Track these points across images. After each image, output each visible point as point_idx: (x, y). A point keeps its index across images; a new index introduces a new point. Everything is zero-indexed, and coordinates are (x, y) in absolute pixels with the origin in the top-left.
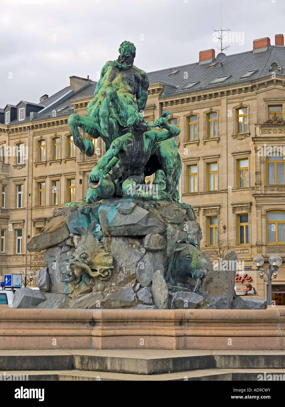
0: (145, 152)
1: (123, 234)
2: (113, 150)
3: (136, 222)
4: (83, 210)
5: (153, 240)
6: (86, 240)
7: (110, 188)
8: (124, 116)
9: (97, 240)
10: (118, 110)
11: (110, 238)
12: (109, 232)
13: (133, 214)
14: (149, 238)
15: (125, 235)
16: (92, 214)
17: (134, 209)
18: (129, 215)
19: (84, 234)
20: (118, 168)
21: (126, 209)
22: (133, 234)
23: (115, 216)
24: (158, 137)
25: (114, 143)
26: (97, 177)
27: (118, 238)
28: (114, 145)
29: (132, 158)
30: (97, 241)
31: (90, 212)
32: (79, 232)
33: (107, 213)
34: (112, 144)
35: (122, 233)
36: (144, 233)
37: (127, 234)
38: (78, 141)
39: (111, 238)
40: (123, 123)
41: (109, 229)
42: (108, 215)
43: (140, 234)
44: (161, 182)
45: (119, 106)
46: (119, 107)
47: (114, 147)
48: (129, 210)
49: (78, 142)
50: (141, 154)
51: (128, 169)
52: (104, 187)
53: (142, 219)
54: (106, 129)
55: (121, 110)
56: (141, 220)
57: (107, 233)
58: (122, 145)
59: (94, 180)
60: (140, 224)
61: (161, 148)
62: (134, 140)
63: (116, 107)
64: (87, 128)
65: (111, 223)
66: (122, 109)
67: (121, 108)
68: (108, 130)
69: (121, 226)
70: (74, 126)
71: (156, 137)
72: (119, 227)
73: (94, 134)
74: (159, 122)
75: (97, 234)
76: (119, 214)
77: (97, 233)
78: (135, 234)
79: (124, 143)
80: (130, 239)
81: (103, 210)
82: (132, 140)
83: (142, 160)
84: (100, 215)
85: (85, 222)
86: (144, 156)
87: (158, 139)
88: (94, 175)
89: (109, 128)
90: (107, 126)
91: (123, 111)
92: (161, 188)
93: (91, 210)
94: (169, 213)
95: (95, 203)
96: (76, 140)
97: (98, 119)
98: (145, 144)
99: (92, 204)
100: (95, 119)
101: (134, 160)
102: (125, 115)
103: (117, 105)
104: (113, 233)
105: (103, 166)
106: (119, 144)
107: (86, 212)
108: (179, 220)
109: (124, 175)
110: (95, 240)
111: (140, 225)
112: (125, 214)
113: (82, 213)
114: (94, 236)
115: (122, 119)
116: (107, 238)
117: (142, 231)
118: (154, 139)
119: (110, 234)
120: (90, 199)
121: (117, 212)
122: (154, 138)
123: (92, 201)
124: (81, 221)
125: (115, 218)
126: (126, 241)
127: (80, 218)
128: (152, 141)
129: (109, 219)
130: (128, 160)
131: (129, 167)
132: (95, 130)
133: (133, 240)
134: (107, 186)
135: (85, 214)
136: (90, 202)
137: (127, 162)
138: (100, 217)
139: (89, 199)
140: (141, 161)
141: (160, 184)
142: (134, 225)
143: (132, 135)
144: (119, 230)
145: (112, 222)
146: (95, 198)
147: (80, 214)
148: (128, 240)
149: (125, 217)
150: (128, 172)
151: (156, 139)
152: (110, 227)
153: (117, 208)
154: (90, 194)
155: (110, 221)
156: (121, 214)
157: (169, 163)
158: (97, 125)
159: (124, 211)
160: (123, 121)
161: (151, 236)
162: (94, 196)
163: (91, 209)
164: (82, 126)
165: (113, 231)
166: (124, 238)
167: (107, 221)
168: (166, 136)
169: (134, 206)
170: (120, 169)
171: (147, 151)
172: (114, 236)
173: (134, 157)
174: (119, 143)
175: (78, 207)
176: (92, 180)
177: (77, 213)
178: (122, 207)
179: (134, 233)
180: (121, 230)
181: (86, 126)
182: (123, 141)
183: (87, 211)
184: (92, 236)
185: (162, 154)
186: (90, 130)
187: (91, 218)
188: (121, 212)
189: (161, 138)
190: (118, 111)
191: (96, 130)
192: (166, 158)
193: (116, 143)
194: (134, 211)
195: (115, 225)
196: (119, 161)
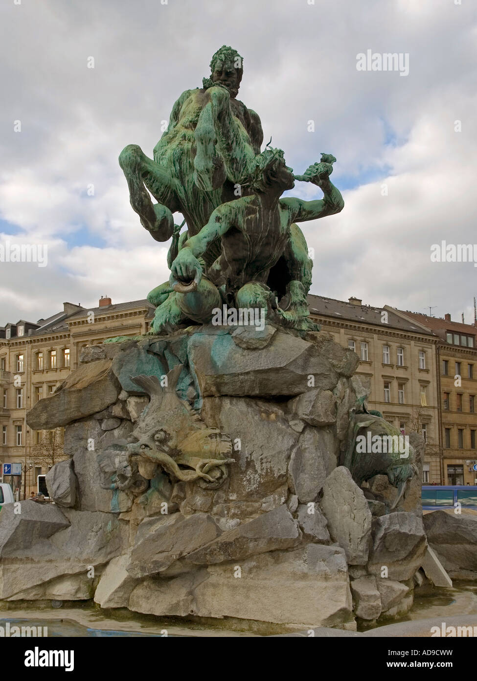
0: (281, 234)
1: (249, 390)
2: (218, 224)
3: (282, 366)
4: (150, 345)
5: (321, 404)
6: (161, 404)
7: (215, 298)
8: (238, 159)
9: (186, 404)
10: (230, 142)
11: (217, 400)
12: (218, 386)
13: (272, 348)
14: (313, 398)
15: (253, 393)
16: (171, 352)
17: (273, 338)
18: (264, 350)
19: (156, 393)
20: (218, 271)
21: (259, 339)
22: (270, 392)
23: (230, 353)
24: (304, 210)
25: (219, 211)
26: (191, 268)
27: (235, 399)
28: (219, 215)
29: (254, 244)
30: (187, 406)
31: (165, 349)
32: (145, 389)
33: (210, 348)
34: (215, 214)
35: (247, 388)
36: (296, 390)
37: (257, 392)
38: (141, 201)
39: (221, 401)
40: (236, 173)
41: (218, 380)
42: (212, 352)
43: (285, 392)
44: (302, 301)
45: (232, 134)
46: (232, 137)
47: (218, 219)
48: (266, 340)
49: (142, 202)
50: (274, 238)
51: (240, 271)
52: (204, 293)
53: (297, 358)
54: (208, 170)
55: (235, 143)
56: (294, 360)
57: (214, 389)
58: (236, 216)
59: (185, 275)
60: (292, 368)
61: (293, 245)
62: (260, 208)
63: (226, 135)
64: (158, 184)
65: (221, 367)
66: (237, 141)
67: (235, 138)
68: (212, 175)
69: (248, 373)
70: (133, 168)
71: (300, 209)
72: (242, 374)
73: (169, 201)
74: (317, 169)
75: (184, 393)
76: (240, 350)
77: (183, 390)
78: (274, 392)
79: (241, 212)
80: (260, 403)
81: (200, 343)
82: (257, 208)
83: (274, 251)
84: (193, 351)
85: (154, 368)
86: (279, 244)
87: (304, 213)
88: (184, 264)
89: (216, 169)
90: (211, 164)
91: (237, 148)
92: (303, 312)
93: (168, 346)
94: (334, 354)
95: (176, 333)
97: (181, 168)
98: (281, 219)
99: (168, 336)
100: (173, 168)
101: (258, 250)
102: (240, 158)
103: (228, 131)
104: (225, 390)
105: (199, 252)
106: (231, 213)
107: (157, 349)
108: (351, 369)
109: (232, 284)
110: (182, 405)
111: (292, 372)
112: (255, 349)
113: (148, 351)
114: (179, 396)
115: (235, 166)
116: (210, 399)
117: (292, 384)
118: (297, 212)
119: (219, 391)
120: (164, 324)
121: (234, 346)
122: (298, 210)
123: (169, 329)
124: (147, 368)
125: (229, 358)
126: (254, 405)
127: (144, 361)
128: (293, 215)
129: (216, 359)
130: (246, 250)
131: (245, 266)
132: (171, 193)
133: (267, 404)
134: (209, 292)
135: (155, 354)
136: (163, 332)
137: (241, 254)
138: (191, 357)
139: (162, 325)
140: (271, 256)
141: (301, 305)
142: (277, 370)
143: (257, 198)
144: (242, 383)
145: (224, 365)
146: (173, 323)
147: (143, 354)
148: (257, 405)
149: (255, 354)
150: (240, 277)
151: (300, 213)
152: (221, 376)
153: (236, 337)
154: (164, 317)
155: (219, 364)
156: (244, 349)
157: (306, 273)
158: (177, 182)
159: (254, 342)
160: (237, 170)
161: (318, 394)
162: (172, 320)
163: (168, 343)
164: (149, 176)
165: (226, 384)
166: (248, 400)
167: (213, 365)
168: (321, 209)
169: (274, 331)
170: (221, 273)
171: (285, 233)
172: (226, 396)
173: (260, 242)
174: (231, 210)
175: (138, 341)
176: (179, 274)
177: (136, 351)
178: (246, 334)
179: (273, 389)
180: (247, 380)
181: (156, 179)
182: (239, 208)
183: (160, 348)
184: (174, 396)
185: (295, 256)
186: (162, 189)
187: (169, 362)
188: (244, 346)
189: (310, 212)
190: (228, 144)
191: (175, 193)
192: (302, 263)
193: (223, 211)
194: (276, 343)
195: (233, 371)
196: (220, 257)
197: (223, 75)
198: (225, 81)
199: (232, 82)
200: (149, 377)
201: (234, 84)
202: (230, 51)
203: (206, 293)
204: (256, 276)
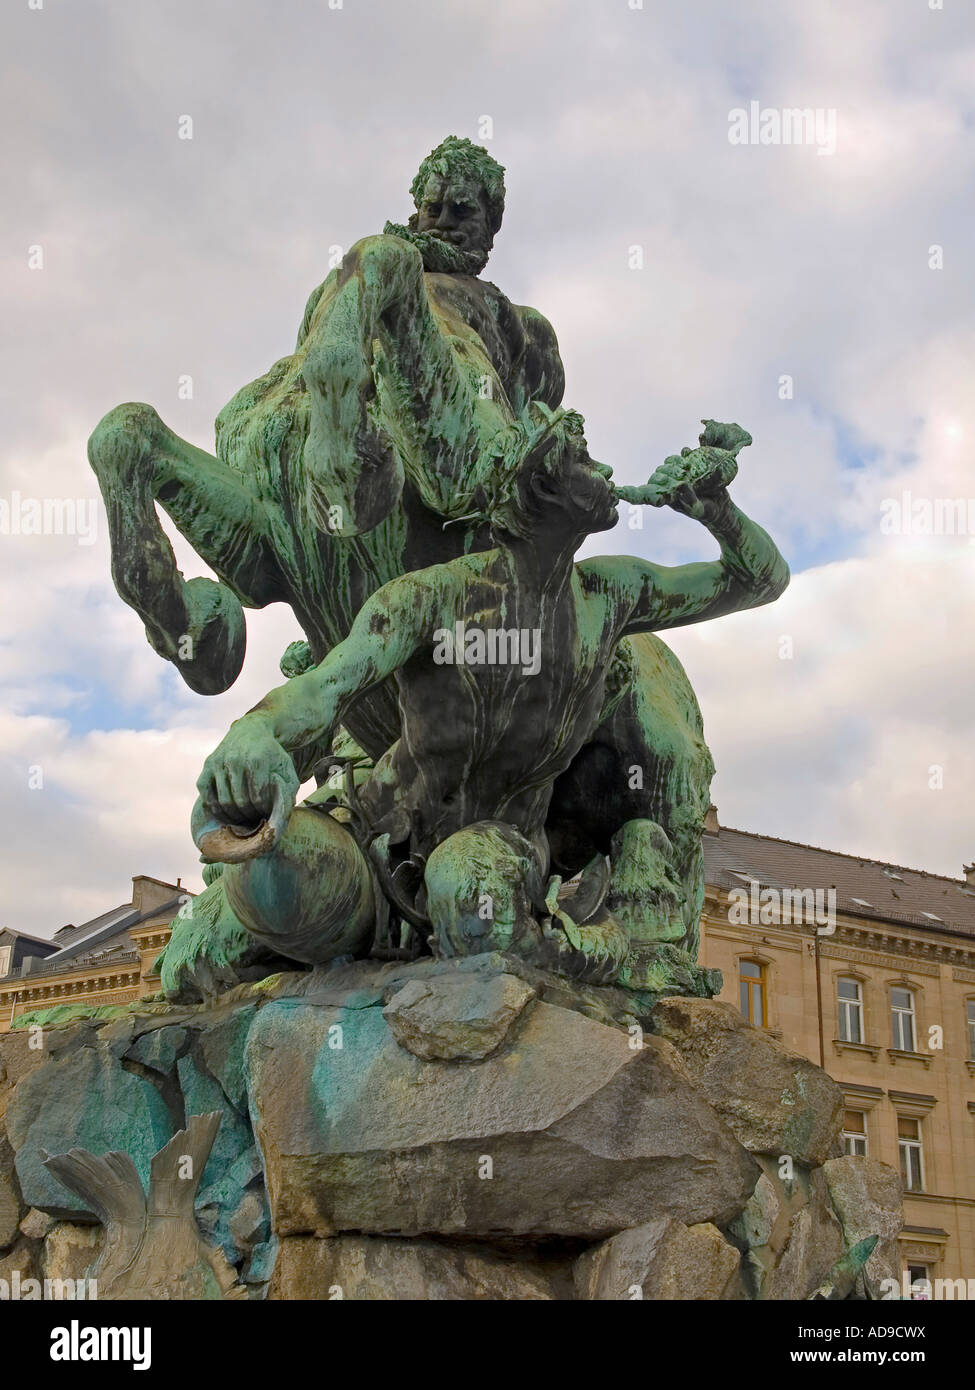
0: (578, 668)
1: (430, 1216)
2: (376, 639)
3: (541, 1125)
4: (135, 1039)
5: (678, 1277)
6: (135, 1259)
7: (346, 882)
8: (452, 442)
9: (221, 1260)
10: (423, 391)
11: (322, 1249)
12: (325, 1195)
13: (514, 1059)
14: (647, 1254)
15: (447, 1228)
16: (200, 1066)
17: (521, 1020)
18: (488, 1066)
19: (123, 1213)
20: (388, 789)
21: (468, 1024)
22: (506, 1224)
23: (376, 1075)
24: (658, 594)
25: (385, 599)
26: (260, 779)
27: (385, 1249)
28: (383, 611)
29: (492, 704)
30: (222, 1269)
31: (181, 1054)
32: (91, 1200)
33: (311, 1056)
34: (372, 606)
35: (422, 1208)
36: (598, 1219)
37: (459, 1222)
38: (142, 568)
39: (335, 1254)
40: (445, 483)
41: (324, 1176)
42: (317, 1069)
43: (559, 1225)
44: (657, 890)
45: (429, 369)
46: (429, 376)
47: (379, 623)
48: (490, 1030)
49: (144, 572)
50: (556, 682)
51: (454, 789)
52: (305, 862)
53: (593, 1098)
54: (341, 474)
55: (439, 395)
56: (584, 1106)
57: (309, 1207)
58: (435, 612)
59: (240, 801)
60: (575, 1136)
61: (640, 705)
62: (512, 588)
63: (411, 372)
64: (210, 518)
65: (340, 1125)
66: (445, 391)
67: (439, 382)
68: (353, 488)
69: (424, 1151)
70: (124, 471)
71: (645, 590)
72: (403, 1155)
73: (247, 571)
74: (687, 468)
75: (226, 1219)
76: (409, 1064)
77: (222, 1206)
78: (521, 1225)
79: (451, 600)
80: (474, 1265)
81: (282, 1034)
82: (504, 588)
83: (558, 722)
84: (257, 1065)
85: (138, 1123)
86: (572, 700)
87: (657, 604)
88: (236, 764)
89: (365, 469)
90: (349, 456)
91: (448, 410)
92: (660, 927)
93: (190, 1042)
94: (750, 1081)
95: (226, 997)
96: (130, 556)
97: (285, 472)
98: (580, 621)
99: (202, 1007)
100: (263, 473)
101: (504, 720)
102: (458, 440)
103: (418, 361)
104: (349, 1211)
105: (303, 727)
106: (418, 604)
107: (153, 1055)
108: (815, 1137)
109: (428, 830)
110: (208, 1264)
111: (578, 1148)
112: (457, 1061)
113: (127, 1062)
114: (203, 1231)
115: (440, 461)
116: (299, 1246)
117: (580, 1196)
118: (634, 602)
119: (326, 1214)
120: (191, 967)
121: (392, 1046)
122: (637, 595)
123: (206, 984)
124: (115, 1120)
125: (371, 1094)
126: (451, 1273)
127: (108, 1096)
128: (622, 608)
129: (326, 1094)
130: (467, 720)
131: (466, 774)
132: (255, 545)
133: (500, 1270)
134: (325, 859)
135: (149, 1071)
136: (187, 993)
137: (456, 732)
138: (253, 1085)
139: (184, 969)
140: (548, 737)
141: (654, 902)
142: (525, 1142)
143: (503, 559)
144: (404, 1187)
145: (350, 1121)
146: (223, 964)
147: (109, 1070)
148: (462, 1272)
149: (458, 1079)
150: (452, 808)
151: (644, 604)
152: (334, 1161)
153: (395, 1018)
154: (195, 940)
155: (333, 1114)
156: (423, 1060)
157: (684, 793)
158: (272, 511)
159: (452, 1035)
160: (446, 472)
161: (664, 1240)
162: (219, 950)
163: (193, 1033)
164: (181, 495)
165: (352, 1189)
166: (430, 1252)
167: (315, 1114)
168: (710, 591)
169: (523, 998)
170: (397, 795)
171: (591, 665)
172: (355, 1233)
173: (509, 695)
174: (418, 596)
175: (103, 1024)
176: (223, 799)
177: (87, 1060)
178: (428, 1007)
179: (515, 1214)
180: (420, 1180)
181: (204, 506)
182: (445, 590)
183: (165, 1049)
184: (186, 1229)
185: (647, 739)
186: (225, 535)
187: (188, 1100)
188: (422, 1048)
189: (676, 601)
190: (418, 398)
191: (265, 545)
192: (670, 763)
193: (394, 600)
194: (528, 1039)
195: (375, 1141)
196: (397, 744)
197: (445, 213)
198: (450, 229)
199: (470, 233)
200: (102, 1157)
201: (476, 237)
202: (464, 151)
203: (312, 863)
204: (506, 805)
